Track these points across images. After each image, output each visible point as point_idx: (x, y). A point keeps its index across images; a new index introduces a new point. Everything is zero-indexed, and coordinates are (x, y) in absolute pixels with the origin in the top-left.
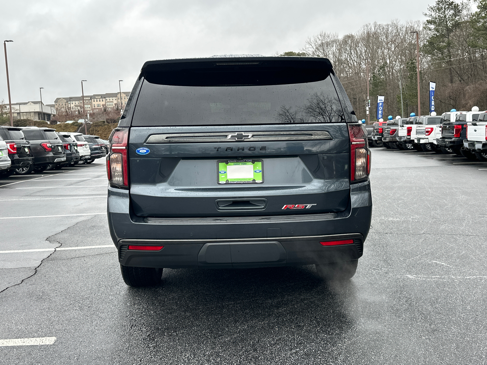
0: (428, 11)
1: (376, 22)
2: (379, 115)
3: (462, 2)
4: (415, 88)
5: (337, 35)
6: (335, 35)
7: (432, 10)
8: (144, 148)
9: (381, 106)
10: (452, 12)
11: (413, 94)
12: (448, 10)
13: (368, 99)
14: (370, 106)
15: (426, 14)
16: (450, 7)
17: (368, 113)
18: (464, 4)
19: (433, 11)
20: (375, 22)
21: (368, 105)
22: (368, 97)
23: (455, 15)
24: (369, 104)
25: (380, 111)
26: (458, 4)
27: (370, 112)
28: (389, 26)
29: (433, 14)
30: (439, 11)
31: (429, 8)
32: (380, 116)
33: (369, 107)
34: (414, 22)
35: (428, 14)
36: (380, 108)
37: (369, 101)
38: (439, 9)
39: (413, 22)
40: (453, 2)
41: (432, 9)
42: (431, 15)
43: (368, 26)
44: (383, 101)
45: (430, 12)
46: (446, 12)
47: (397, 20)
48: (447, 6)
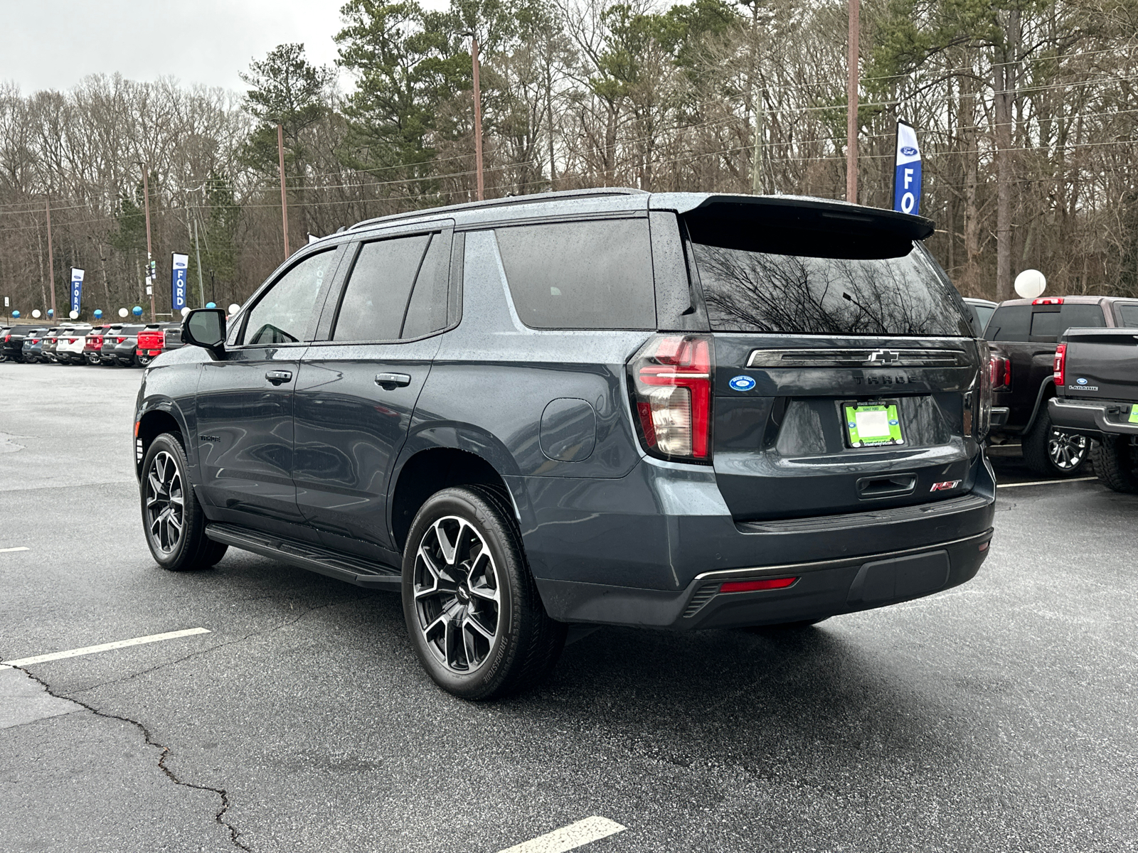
0: (251, 71)
1: (120, 73)
2: (178, 299)
3: (323, 66)
4: (227, 241)
5: (15, 87)
6: (10, 87)
7: (258, 70)
8: (745, 377)
9: (181, 278)
10: (301, 83)
11: (224, 256)
12: (295, 78)
13: (149, 257)
14: (154, 277)
15: (246, 78)
16: (298, 71)
17: (149, 291)
18: (327, 71)
19: (261, 73)
20: (117, 75)
21: (151, 274)
22: (149, 254)
23: (309, 91)
24: (153, 271)
25: (178, 289)
26: (314, 69)
27: (154, 290)
28: (150, 89)
29: (263, 79)
30: (275, 75)
31: (252, 63)
32: (180, 301)
33: (152, 279)
34: (210, 90)
35: (250, 77)
36: (180, 283)
37: (153, 263)
38: (276, 72)
39: (208, 90)
40: (303, 62)
41: (259, 68)
42: (258, 82)
43: (99, 80)
44: (186, 267)
45: (256, 75)
46: (291, 82)
47: (171, 77)
48: (291, 69)
